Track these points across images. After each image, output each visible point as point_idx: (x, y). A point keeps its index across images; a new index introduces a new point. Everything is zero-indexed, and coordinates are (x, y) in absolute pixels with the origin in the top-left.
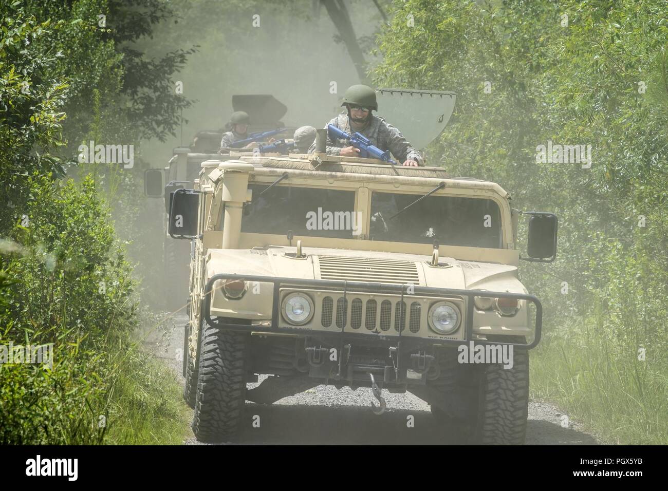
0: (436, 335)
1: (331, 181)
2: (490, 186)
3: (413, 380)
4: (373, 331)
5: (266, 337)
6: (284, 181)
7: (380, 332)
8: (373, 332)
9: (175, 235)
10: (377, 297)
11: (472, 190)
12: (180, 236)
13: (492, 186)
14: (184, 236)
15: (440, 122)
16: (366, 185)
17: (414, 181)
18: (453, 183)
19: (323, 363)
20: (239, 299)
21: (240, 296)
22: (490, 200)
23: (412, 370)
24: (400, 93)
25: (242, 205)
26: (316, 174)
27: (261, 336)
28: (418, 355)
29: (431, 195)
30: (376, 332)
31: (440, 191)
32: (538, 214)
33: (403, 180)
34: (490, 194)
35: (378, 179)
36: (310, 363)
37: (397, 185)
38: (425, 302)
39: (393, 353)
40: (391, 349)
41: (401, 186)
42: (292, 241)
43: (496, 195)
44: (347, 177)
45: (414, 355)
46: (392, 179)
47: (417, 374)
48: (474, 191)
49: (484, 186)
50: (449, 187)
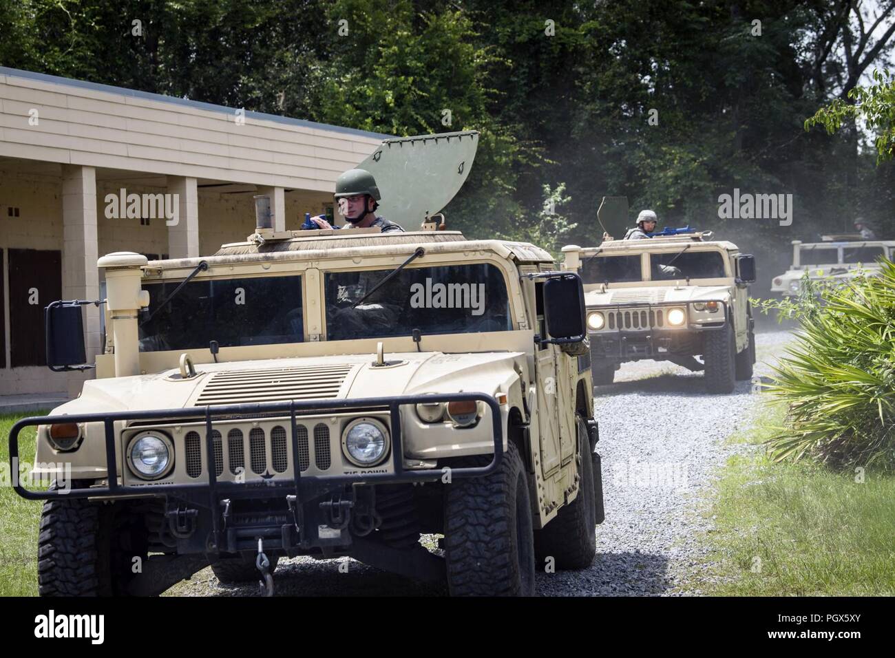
0: (354, 469)
1: (266, 265)
2: (486, 245)
3: (329, 540)
4: (263, 474)
5: (113, 502)
6: (201, 273)
7: (272, 476)
8: (263, 476)
9: (56, 368)
10: (264, 424)
11: (462, 254)
12: (63, 367)
13: (489, 245)
14: (69, 366)
15: (460, 172)
16: (315, 264)
17: (379, 251)
18: (434, 248)
19: (193, 531)
20: (74, 450)
21: (75, 445)
22: (488, 264)
23: (325, 526)
24: (410, 142)
25: (136, 314)
26: (245, 258)
27: (105, 502)
28: (330, 503)
29: (406, 267)
30: (268, 476)
31: (417, 260)
32: (553, 275)
33: (364, 252)
34: (487, 256)
35: (330, 254)
36: (175, 533)
37: (357, 260)
38: (334, 423)
39: (293, 503)
40: (289, 498)
41: (363, 260)
42: (216, 355)
43: (494, 257)
44: (288, 257)
45: (324, 503)
46: (349, 252)
47: (333, 530)
48: (465, 255)
49: (478, 246)
50: (429, 253)
